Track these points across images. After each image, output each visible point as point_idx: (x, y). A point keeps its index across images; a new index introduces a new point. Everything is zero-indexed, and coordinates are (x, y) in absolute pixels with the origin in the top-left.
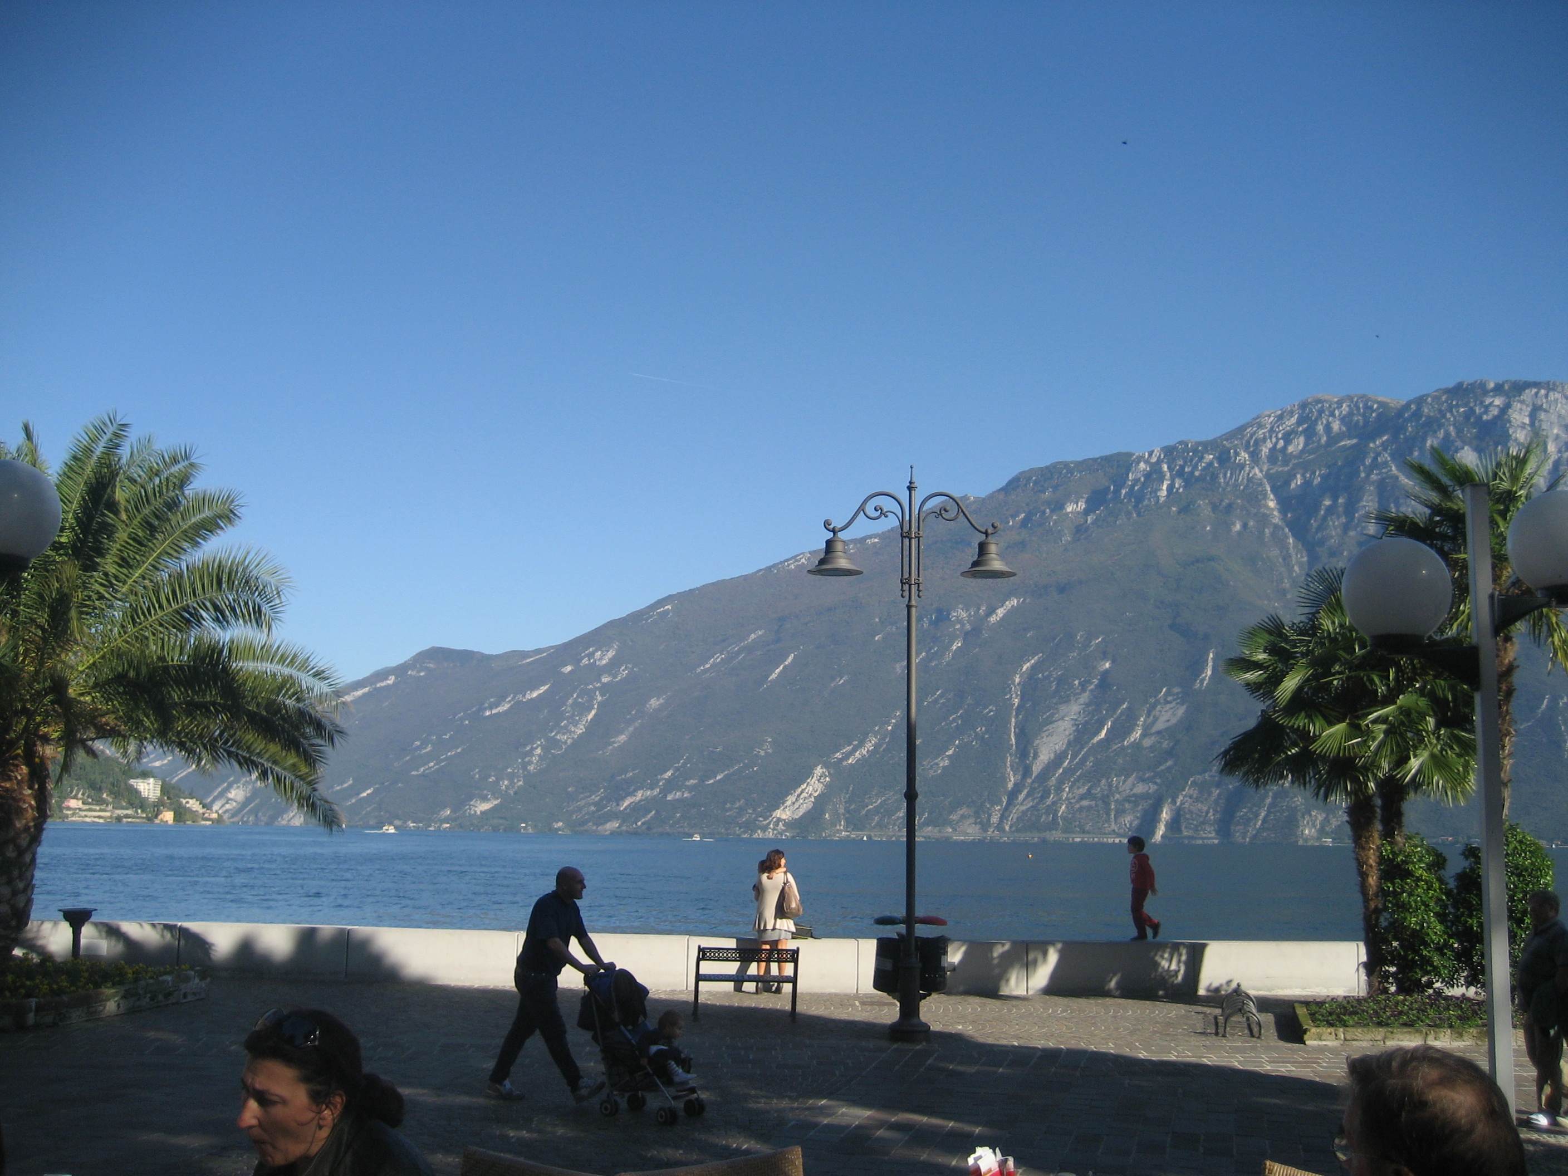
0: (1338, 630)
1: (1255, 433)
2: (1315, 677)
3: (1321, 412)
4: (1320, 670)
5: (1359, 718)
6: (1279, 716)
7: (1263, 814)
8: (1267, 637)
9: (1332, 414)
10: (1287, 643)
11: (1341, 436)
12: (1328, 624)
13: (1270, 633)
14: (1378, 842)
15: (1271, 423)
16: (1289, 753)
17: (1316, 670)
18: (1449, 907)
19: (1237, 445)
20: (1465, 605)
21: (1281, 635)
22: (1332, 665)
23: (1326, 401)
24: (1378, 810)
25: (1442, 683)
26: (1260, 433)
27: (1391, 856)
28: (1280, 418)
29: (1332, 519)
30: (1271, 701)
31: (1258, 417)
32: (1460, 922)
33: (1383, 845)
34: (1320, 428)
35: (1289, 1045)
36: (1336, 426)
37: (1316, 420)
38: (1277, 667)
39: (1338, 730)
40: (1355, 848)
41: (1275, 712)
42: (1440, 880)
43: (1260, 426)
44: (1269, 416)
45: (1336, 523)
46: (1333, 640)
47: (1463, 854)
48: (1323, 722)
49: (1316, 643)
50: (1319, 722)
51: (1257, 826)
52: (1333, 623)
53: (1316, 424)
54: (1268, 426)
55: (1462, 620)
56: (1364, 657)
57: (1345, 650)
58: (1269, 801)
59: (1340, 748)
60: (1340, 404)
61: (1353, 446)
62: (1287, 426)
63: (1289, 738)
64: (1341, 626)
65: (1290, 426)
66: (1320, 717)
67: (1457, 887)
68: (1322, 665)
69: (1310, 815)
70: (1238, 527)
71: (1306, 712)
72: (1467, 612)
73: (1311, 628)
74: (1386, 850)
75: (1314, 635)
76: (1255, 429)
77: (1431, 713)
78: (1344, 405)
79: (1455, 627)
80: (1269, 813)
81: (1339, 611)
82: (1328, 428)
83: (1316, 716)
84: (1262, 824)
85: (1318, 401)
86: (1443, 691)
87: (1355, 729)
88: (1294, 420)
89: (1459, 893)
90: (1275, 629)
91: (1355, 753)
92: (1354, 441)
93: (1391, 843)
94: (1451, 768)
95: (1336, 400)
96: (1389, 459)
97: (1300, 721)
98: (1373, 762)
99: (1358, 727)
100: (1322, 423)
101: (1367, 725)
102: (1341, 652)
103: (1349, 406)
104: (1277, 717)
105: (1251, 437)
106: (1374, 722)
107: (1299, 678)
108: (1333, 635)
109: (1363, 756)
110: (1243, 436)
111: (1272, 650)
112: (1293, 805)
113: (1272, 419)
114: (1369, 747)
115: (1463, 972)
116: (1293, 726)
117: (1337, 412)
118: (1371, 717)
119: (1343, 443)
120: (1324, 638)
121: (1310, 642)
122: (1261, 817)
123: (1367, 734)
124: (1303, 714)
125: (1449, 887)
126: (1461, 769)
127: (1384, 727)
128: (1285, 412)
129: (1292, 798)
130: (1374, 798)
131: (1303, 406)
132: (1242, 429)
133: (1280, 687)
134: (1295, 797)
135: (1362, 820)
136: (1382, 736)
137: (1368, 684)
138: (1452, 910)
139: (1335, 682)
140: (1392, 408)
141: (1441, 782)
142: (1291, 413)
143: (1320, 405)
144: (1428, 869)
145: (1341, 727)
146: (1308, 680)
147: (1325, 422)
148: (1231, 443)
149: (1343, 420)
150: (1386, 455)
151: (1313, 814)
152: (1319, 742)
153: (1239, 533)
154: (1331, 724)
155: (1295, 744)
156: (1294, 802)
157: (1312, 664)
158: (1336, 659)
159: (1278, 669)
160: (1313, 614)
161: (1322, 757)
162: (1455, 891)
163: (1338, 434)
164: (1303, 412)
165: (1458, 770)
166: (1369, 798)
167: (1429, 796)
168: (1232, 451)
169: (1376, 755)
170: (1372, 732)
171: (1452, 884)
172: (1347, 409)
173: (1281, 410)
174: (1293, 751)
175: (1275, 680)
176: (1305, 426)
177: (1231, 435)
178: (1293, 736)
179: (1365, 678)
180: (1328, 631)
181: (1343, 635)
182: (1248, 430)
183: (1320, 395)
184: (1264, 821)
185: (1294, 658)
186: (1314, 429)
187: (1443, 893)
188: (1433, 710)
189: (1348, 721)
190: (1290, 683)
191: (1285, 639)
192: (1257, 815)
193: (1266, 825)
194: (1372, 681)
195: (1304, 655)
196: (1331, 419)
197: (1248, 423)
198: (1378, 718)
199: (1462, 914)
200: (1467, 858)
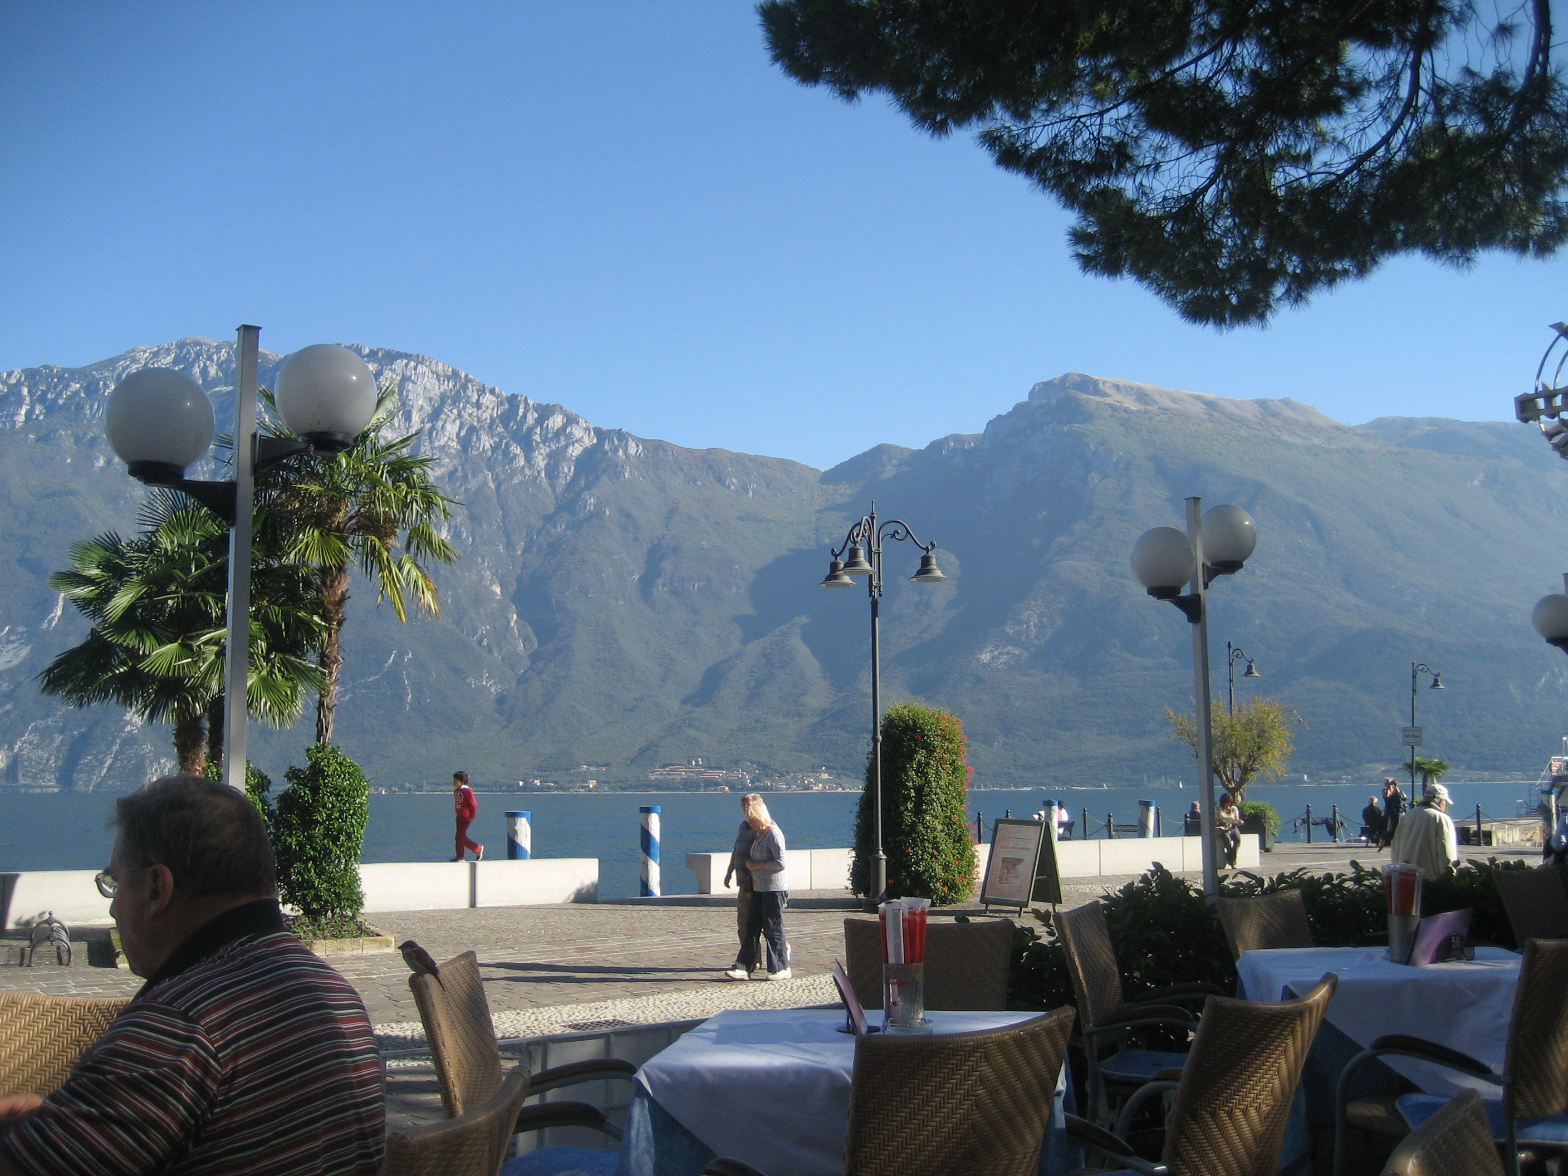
0: (176, 549)
1: (128, 367)
2: (148, 595)
3: (198, 354)
4: (155, 589)
5: (192, 638)
6: (109, 633)
7: (109, 762)
8: (102, 553)
9: (210, 358)
10: (122, 560)
11: (216, 381)
12: (166, 543)
13: (106, 549)
14: (204, 764)
15: (146, 358)
16: (117, 672)
17: (150, 588)
18: (271, 827)
19: (107, 376)
20: (304, 535)
21: (117, 552)
22: (168, 585)
23: (205, 344)
24: (207, 732)
25: (277, 608)
26: (134, 367)
27: (216, 778)
28: (156, 355)
29: (201, 465)
30: (101, 619)
31: (133, 351)
32: (280, 841)
33: (209, 767)
34: (196, 370)
35: (100, 970)
36: (213, 371)
37: (194, 361)
38: (109, 584)
39: (170, 649)
40: (181, 770)
41: (105, 629)
42: (263, 801)
43: (134, 360)
44: (145, 352)
45: (205, 469)
46: (170, 559)
47: (287, 776)
48: (154, 641)
49: (152, 560)
50: (149, 642)
51: (102, 774)
52: (172, 542)
53: (193, 366)
54: (143, 362)
55: (301, 548)
56: (199, 576)
57: (181, 570)
58: (116, 748)
59: (169, 668)
60: (219, 348)
61: (228, 393)
62: (162, 364)
63: (118, 657)
64: (180, 546)
65: (166, 365)
66: (152, 637)
67: (279, 808)
68: (157, 584)
69: (159, 763)
70: (101, 462)
71: (137, 631)
72: (305, 541)
73: (151, 546)
74: (212, 773)
75: (152, 552)
76: (128, 363)
77: (263, 637)
78: (223, 350)
79: (292, 556)
80: (115, 759)
81: (180, 532)
82: (204, 371)
83: (148, 635)
84: (107, 772)
85: (197, 343)
86: (277, 616)
87: (187, 649)
88: (170, 359)
89: (281, 814)
90: (112, 545)
91: (184, 673)
92: (231, 388)
93: (217, 766)
94: (279, 691)
95: (215, 344)
96: (263, 410)
97: (130, 640)
98: (202, 685)
99: (190, 648)
100: (199, 366)
101: (199, 646)
102: (178, 572)
103: (228, 353)
104: (106, 634)
105: (124, 370)
106: (206, 643)
107: (132, 595)
108: (170, 554)
109: (193, 677)
110: (115, 369)
111: (106, 566)
112: (142, 753)
113: (147, 354)
114: (200, 668)
115: (281, 890)
116: (121, 644)
117: (215, 357)
118: (204, 638)
119: (217, 389)
120: (160, 556)
121: (146, 559)
122: (106, 765)
123: (197, 655)
124: (134, 632)
125: (271, 808)
126: (289, 692)
127: (216, 648)
128: (162, 349)
129: (141, 745)
130: (203, 720)
131: (181, 346)
132: (114, 361)
133: (110, 603)
134: (144, 744)
135: (189, 743)
136: (214, 657)
137: (202, 604)
138: (274, 831)
139: (170, 602)
140: (270, 360)
141: (269, 704)
142: (168, 351)
143: (198, 348)
144: (253, 791)
145: (172, 647)
146: (141, 598)
147: (202, 365)
148: (102, 374)
149: (220, 365)
150: (261, 406)
151: (162, 761)
152: (148, 661)
153: (102, 469)
154: (161, 643)
155: (123, 663)
156: (143, 749)
157: (145, 582)
158: (172, 579)
159: (111, 586)
160: (153, 533)
161: (150, 677)
162: (278, 812)
163: (213, 378)
164: (181, 352)
165: (286, 693)
166: (197, 720)
167: (256, 720)
168: (101, 383)
169: (206, 675)
170: (204, 653)
171: (275, 806)
172: (226, 355)
173: (158, 347)
174: (122, 670)
175: (106, 595)
176: (182, 366)
177: (101, 366)
178: (123, 656)
179: (200, 599)
180: (166, 550)
181: (180, 554)
182: (121, 363)
183: (200, 338)
184: (110, 768)
185: (129, 576)
186: (191, 371)
187: (265, 813)
188: (266, 635)
189: (180, 641)
190: (122, 600)
191: (122, 556)
192: (102, 763)
193: (112, 773)
194: (207, 603)
195: (139, 573)
196: (208, 363)
197: (121, 356)
198: (211, 639)
199: (283, 834)
200: (290, 779)
